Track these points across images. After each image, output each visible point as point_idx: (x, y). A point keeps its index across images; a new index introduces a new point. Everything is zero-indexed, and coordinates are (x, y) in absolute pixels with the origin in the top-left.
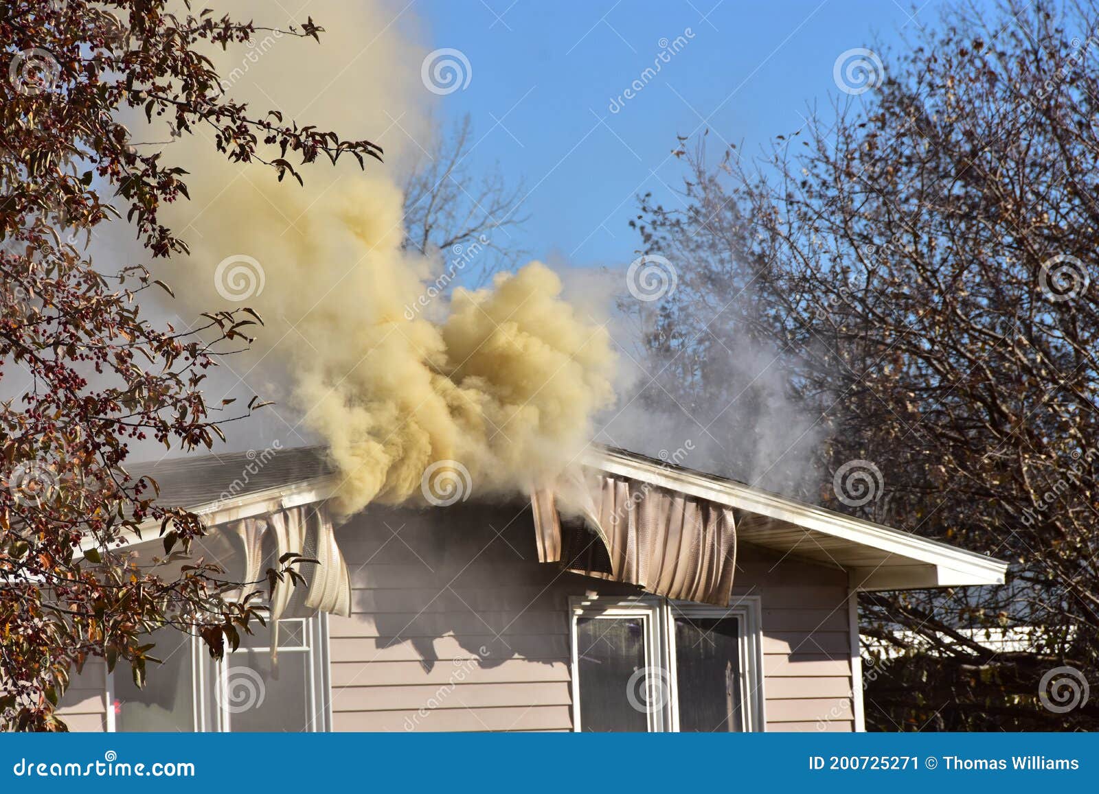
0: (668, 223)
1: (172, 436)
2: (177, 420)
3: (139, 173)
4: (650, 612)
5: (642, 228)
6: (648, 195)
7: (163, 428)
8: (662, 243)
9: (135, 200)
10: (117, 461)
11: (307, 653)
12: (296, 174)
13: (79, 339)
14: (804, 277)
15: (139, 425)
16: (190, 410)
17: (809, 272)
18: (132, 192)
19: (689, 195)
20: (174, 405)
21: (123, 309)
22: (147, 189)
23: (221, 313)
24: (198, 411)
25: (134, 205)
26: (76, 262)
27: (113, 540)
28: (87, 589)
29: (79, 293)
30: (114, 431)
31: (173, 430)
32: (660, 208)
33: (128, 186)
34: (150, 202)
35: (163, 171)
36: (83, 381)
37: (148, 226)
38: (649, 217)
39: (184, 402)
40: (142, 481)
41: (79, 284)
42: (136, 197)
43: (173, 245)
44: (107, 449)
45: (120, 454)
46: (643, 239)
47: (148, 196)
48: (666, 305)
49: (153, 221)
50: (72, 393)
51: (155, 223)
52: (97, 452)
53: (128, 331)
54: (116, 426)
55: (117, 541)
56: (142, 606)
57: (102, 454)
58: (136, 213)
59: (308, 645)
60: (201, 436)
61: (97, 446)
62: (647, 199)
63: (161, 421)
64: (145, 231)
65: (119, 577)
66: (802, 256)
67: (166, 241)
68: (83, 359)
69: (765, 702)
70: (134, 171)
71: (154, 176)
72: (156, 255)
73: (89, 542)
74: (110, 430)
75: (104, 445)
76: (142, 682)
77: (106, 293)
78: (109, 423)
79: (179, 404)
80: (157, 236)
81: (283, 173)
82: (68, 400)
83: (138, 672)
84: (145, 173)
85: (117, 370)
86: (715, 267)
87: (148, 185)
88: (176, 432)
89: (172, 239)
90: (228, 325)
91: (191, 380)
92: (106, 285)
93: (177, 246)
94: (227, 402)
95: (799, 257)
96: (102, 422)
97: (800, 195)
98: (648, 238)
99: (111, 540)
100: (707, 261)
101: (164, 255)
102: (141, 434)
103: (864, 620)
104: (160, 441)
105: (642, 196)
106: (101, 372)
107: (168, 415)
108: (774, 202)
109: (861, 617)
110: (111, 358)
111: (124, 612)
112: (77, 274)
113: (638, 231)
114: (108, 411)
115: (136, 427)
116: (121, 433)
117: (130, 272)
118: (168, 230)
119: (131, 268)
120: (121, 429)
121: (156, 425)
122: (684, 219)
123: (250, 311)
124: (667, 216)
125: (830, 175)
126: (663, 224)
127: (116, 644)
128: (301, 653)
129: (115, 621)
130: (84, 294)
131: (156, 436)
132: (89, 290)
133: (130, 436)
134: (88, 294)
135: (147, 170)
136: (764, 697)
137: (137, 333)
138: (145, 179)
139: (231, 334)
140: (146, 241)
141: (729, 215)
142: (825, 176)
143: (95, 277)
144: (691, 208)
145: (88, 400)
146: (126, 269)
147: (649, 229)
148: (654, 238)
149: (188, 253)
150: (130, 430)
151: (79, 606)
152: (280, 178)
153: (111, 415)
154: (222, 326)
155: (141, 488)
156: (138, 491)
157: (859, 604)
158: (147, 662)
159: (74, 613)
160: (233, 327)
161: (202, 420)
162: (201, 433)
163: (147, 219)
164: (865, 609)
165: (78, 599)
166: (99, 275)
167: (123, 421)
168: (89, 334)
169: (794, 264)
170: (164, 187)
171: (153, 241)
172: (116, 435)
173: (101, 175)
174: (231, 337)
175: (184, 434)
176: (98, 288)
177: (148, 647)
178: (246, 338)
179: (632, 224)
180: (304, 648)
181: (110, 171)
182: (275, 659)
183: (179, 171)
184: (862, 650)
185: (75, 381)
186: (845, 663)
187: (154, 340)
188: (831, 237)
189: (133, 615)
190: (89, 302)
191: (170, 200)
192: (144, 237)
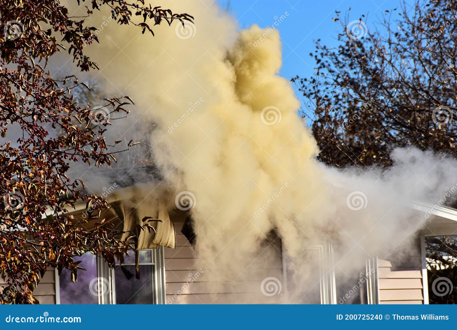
0: (329, 54)
1: (90, 159)
2: (93, 152)
3: (74, 30)
4: (322, 246)
5: (316, 56)
6: (319, 40)
7: (86, 155)
8: (326, 64)
9: (72, 43)
10: (63, 172)
11: (154, 266)
12: (151, 30)
13: (44, 111)
14: (398, 80)
15: (74, 154)
16: (99, 146)
17: (400, 78)
18: (71, 39)
19: (339, 40)
20: (91, 144)
21: (65, 97)
22: (78, 38)
23: (114, 99)
24: (103, 147)
25: (72, 45)
26: (42, 74)
27: (60, 211)
28: (49, 234)
29: (44, 89)
30: (62, 157)
31: (91, 156)
32: (325, 47)
33: (68, 36)
34: (79, 44)
35: (86, 29)
36: (47, 132)
37: (78, 56)
38: (320, 51)
39: (96, 142)
40: (76, 181)
41: (43, 84)
42: (72, 42)
43: (91, 65)
44: (59, 166)
45: (65, 168)
46: (316, 61)
47: (78, 41)
48: (328, 95)
49: (81, 54)
50: (41, 138)
51: (82, 55)
52: (54, 167)
53: (68, 107)
54: (63, 155)
55: (62, 211)
56: (76, 243)
57: (56, 168)
58: (73, 50)
59: (154, 262)
60: (105, 159)
61: (54, 164)
62: (318, 42)
63: (85, 152)
64: (77, 58)
65: (64, 228)
66: (397, 71)
67: (88, 63)
68: (46, 122)
69: (379, 291)
70: (71, 29)
71: (82, 32)
72: (82, 70)
73: (49, 212)
74: (60, 157)
75: (57, 164)
76: (75, 280)
77: (57, 89)
78: (59, 153)
79: (93, 144)
80: (83, 60)
81: (144, 30)
82: (40, 142)
83: (74, 275)
84: (77, 30)
85: (63, 127)
86: (352, 76)
87: (78, 35)
88: (93, 158)
89: (90, 62)
90: (117, 105)
91: (99, 132)
92: (57, 85)
93: (93, 65)
94: (117, 142)
95: (396, 71)
96: (56, 152)
97: (394, 40)
98: (319, 61)
99: (59, 210)
100: (348, 73)
101: (86, 71)
102: (75, 159)
103: (428, 250)
104: (85, 162)
105: (316, 40)
106: (55, 128)
107: (89, 149)
108: (383, 44)
109: (427, 249)
110: (60, 121)
111: (67, 246)
112: (43, 79)
113: (314, 58)
114: (59, 147)
115: (73, 155)
116: (65, 158)
117: (69, 79)
118: (88, 58)
119: (69, 77)
120: (65, 156)
121: (82, 154)
122: (337, 52)
123: (127, 98)
124: (329, 50)
125: (410, 30)
126: (326, 55)
127: (62, 261)
128: (151, 265)
129: (62, 249)
130: (46, 89)
131: (83, 159)
132: (48, 88)
133: (70, 159)
134: (48, 90)
135: (78, 28)
136: (379, 288)
137: (72, 109)
138: (77, 33)
139: (118, 109)
140: (77, 63)
141: (359, 50)
142: (407, 30)
143: (51, 81)
144: (340, 47)
145: (49, 142)
146: (66, 77)
147: (319, 57)
148: (322, 62)
149: (99, 69)
150: (70, 156)
151: (44, 242)
152: (143, 32)
153: (60, 150)
154: (114, 105)
155: (75, 185)
156: (74, 187)
157: (426, 242)
158: (78, 269)
159: (42, 246)
160: (119, 106)
161: (105, 152)
162: (105, 158)
163: (78, 52)
164: (428, 245)
165: (44, 239)
166: (53, 81)
167: (66, 152)
168: (49, 109)
169: (393, 74)
170: (86, 37)
171: (81, 63)
172: (63, 159)
173: (55, 31)
174: (118, 111)
175: (96, 159)
176: (53, 87)
177: (79, 262)
178: (125, 111)
179: (311, 54)
180: (152, 264)
181: (60, 29)
182: (138, 269)
183: (94, 29)
184: (427, 265)
185: (43, 133)
186: (419, 272)
187: (81, 112)
188: (412, 61)
189: (71, 247)
190: (49, 93)
191: (89, 43)
192: (77, 61)
